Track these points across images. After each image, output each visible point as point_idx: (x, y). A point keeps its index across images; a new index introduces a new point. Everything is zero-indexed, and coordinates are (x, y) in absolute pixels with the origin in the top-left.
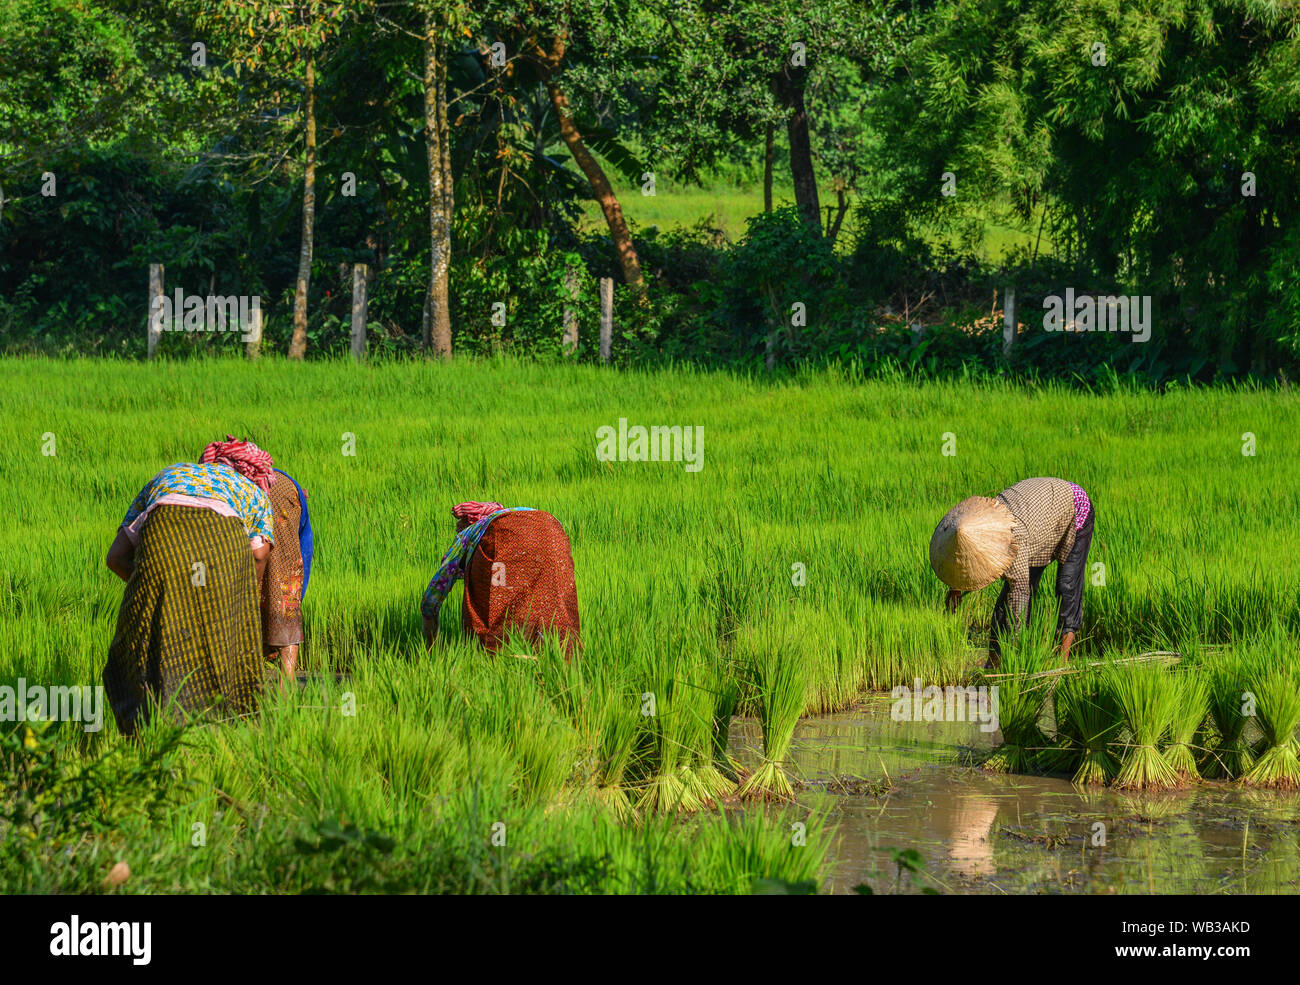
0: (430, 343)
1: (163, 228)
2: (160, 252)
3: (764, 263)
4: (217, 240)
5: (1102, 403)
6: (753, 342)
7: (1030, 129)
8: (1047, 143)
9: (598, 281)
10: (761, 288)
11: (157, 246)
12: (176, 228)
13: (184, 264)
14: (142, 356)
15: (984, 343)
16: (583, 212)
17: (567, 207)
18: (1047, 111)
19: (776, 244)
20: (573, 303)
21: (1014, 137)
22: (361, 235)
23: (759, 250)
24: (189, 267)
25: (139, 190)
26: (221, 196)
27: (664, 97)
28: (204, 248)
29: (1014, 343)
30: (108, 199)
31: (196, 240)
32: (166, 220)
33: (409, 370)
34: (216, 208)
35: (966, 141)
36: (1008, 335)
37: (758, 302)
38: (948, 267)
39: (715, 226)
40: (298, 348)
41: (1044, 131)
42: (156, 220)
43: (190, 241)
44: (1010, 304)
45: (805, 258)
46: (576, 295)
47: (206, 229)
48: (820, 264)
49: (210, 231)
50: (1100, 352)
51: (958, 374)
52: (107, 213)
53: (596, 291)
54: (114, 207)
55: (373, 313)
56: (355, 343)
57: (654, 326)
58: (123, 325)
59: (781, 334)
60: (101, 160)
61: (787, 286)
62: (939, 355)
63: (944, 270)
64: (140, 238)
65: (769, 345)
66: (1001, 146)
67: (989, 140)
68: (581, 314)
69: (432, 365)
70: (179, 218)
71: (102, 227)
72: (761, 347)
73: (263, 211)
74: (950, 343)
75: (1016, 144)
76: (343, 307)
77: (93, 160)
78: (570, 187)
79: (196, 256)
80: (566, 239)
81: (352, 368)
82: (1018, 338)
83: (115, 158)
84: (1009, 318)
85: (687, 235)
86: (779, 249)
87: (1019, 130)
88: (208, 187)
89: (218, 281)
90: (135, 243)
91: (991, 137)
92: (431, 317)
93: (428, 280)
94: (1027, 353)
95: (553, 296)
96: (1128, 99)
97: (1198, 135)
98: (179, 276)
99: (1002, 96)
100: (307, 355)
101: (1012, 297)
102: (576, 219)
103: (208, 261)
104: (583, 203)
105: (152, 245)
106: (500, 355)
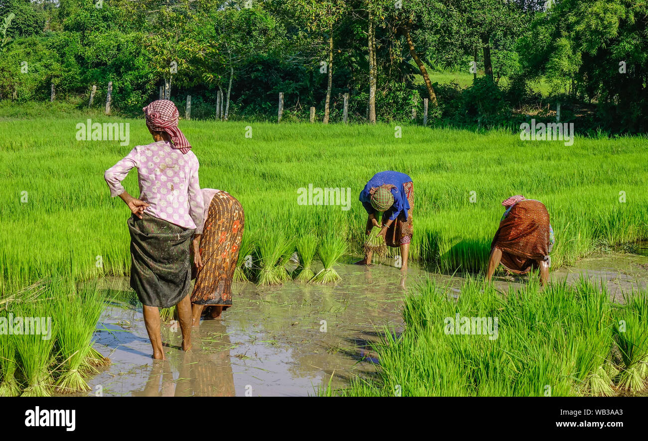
0: (368, 118)
1: (283, 81)
2: (282, 89)
3: (479, 94)
4: (300, 85)
6: (474, 120)
7: (574, 53)
8: (580, 57)
9: (423, 99)
10: (477, 102)
11: (281, 87)
12: (287, 81)
13: (290, 93)
14: (276, 122)
16: (415, 78)
17: (410, 76)
18: (580, 47)
19: (482, 88)
20: (415, 106)
21: (568, 55)
22: (345, 84)
23: (477, 90)
24: (291, 94)
25: (276, 69)
26: (301, 72)
27: (446, 40)
28: (296, 88)
29: (560, 121)
30: (266, 72)
31: (293, 85)
32: (284, 79)
33: (362, 127)
34: (299, 75)
35: (552, 57)
37: (476, 107)
39: (455, 82)
40: (326, 119)
41: (580, 53)
42: (281, 79)
43: (292, 85)
44: (559, 109)
45: (492, 93)
46: (416, 104)
47: (297, 82)
48: (496, 95)
49: (298, 82)
50: (589, 125)
52: (266, 76)
53: (423, 103)
54: (268, 74)
55: (350, 108)
56: (345, 118)
57: (440, 114)
58: (270, 112)
59: (483, 117)
60: (264, 60)
61: (485, 102)
64: (276, 84)
65: (479, 121)
68: (417, 110)
69: (370, 126)
70: (288, 78)
71: (264, 81)
72: (476, 122)
73: (314, 77)
75: (569, 57)
76: (340, 107)
77: (261, 60)
78: (411, 70)
79: (293, 90)
80: (410, 86)
81: (343, 126)
83: (269, 59)
84: (558, 113)
85: (448, 86)
86: (483, 89)
87: (570, 53)
88: (297, 69)
89: (300, 98)
90: (274, 86)
91: (560, 56)
92: (369, 110)
93: (368, 99)
95: (408, 104)
96: (606, 42)
98: (288, 96)
99: (564, 42)
100: (329, 121)
101: (559, 106)
102: (413, 80)
103: (297, 92)
104: (414, 75)
105: (279, 87)
106: (392, 123)
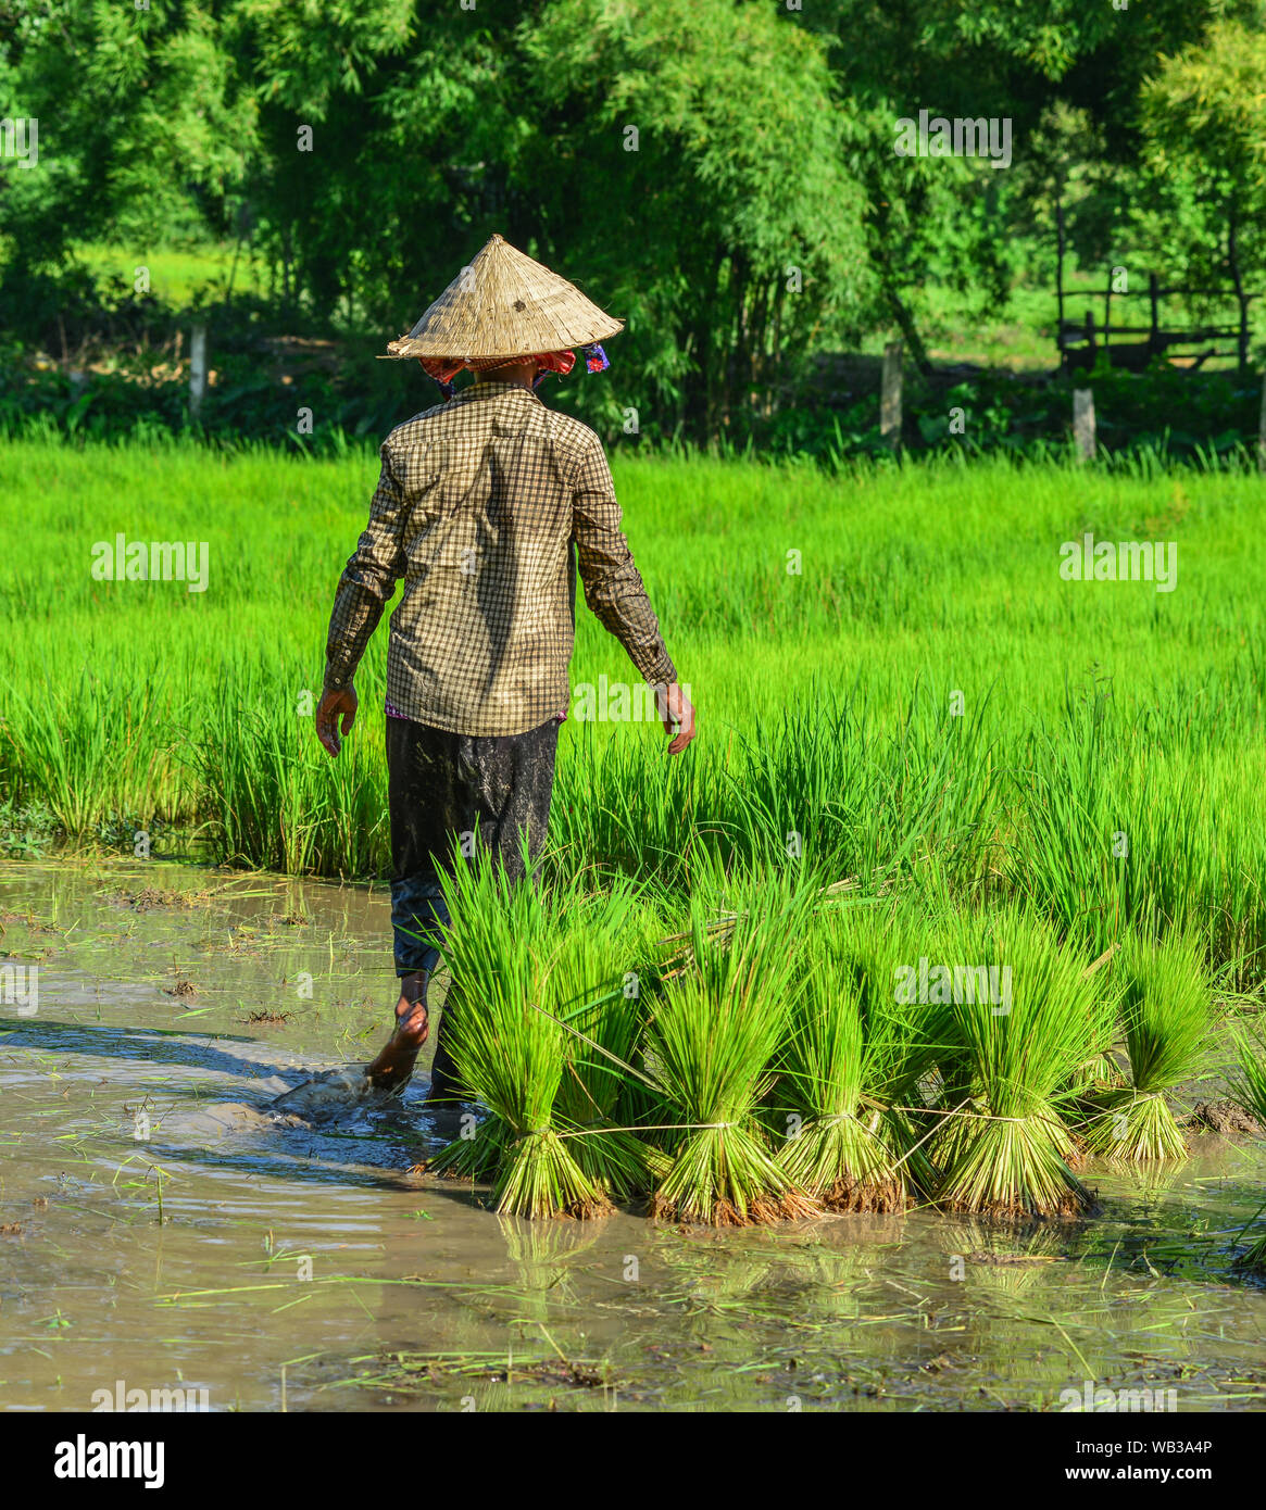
5: (328, 471)
7: (230, 100)
8: (253, 119)
15: (166, 397)
21: (208, 109)
29: (203, 400)
35: (145, 111)
36: (197, 387)
38: (118, 305)
41: (249, 103)
44: (199, 347)
51: (130, 435)
62: (107, 413)
63: (113, 308)
66: (191, 118)
67: (172, 110)
74: (120, 397)
75: (210, 118)
82: (209, 391)
84: (197, 364)
87: (215, 100)
91: (175, 107)
94: (222, 411)
96: (360, 67)
97: (453, 117)
101: (202, 339)
